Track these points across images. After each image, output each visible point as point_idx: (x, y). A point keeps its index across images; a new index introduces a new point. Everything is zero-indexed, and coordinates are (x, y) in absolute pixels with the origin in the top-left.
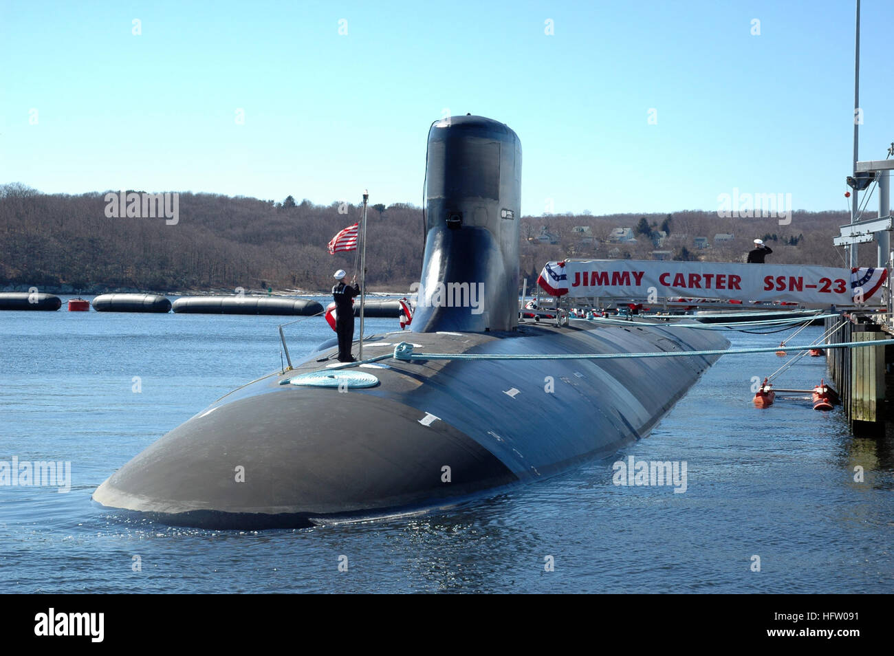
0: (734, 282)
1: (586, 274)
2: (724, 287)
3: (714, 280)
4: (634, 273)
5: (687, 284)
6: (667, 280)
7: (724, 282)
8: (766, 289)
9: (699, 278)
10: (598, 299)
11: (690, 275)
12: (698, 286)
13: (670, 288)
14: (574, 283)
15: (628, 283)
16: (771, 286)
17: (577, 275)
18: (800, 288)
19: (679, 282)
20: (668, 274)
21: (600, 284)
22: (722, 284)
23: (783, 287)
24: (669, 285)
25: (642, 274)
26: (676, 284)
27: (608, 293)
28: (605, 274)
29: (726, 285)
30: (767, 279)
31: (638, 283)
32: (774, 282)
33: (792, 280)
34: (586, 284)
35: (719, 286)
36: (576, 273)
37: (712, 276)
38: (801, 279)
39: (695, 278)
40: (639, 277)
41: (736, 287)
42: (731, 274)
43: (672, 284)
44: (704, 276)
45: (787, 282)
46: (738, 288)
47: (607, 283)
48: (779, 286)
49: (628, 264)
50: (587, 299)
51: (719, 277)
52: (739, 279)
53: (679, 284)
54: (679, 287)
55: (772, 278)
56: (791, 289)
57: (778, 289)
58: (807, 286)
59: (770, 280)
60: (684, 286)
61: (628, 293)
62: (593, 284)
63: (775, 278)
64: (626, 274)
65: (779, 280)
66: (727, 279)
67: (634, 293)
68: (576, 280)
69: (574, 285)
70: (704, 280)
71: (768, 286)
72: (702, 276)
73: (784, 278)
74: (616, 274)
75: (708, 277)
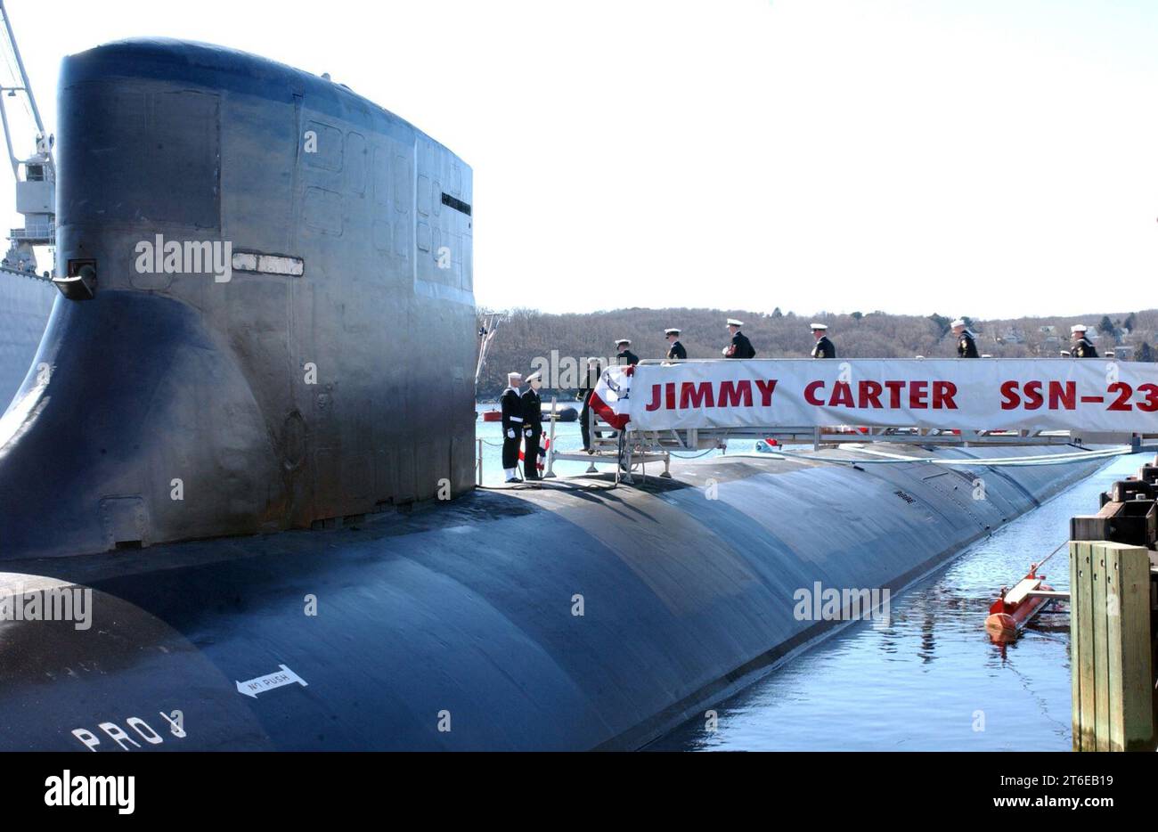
0: (945, 395)
1: (671, 387)
2: (925, 405)
3: (905, 393)
4: (760, 384)
5: (856, 402)
6: (819, 394)
7: (925, 395)
8: (1005, 406)
9: (878, 389)
10: (695, 434)
11: (861, 383)
12: (877, 405)
13: (823, 409)
14: (650, 403)
15: (749, 403)
16: (1014, 402)
17: (656, 389)
18: (1070, 404)
19: (842, 397)
20: (821, 384)
21: (697, 404)
22: (922, 400)
23: (1038, 400)
24: (821, 403)
25: (772, 383)
26: (834, 402)
27: (712, 422)
28: (706, 387)
29: (929, 400)
30: (1007, 388)
31: (767, 402)
32: (1020, 392)
33: (1055, 386)
34: (671, 405)
35: (915, 402)
36: (654, 386)
37: (903, 384)
38: (1072, 385)
39: (870, 390)
40: (768, 389)
41: (947, 404)
42: (937, 380)
43: (827, 402)
44: (888, 384)
45: (1045, 391)
46: (952, 405)
47: (710, 403)
48: (1030, 401)
49: (748, 368)
50: (676, 434)
51: (916, 385)
52: (953, 389)
53: (841, 402)
54: (841, 408)
55: (1015, 384)
56: (1053, 405)
57: (1028, 406)
58: (1085, 399)
59: (1013, 390)
60: (850, 404)
61: (750, 421)
62: (684, 405)
63: (1021, 386)
64: (745, 385)
65: (1029, 389)
66: (930, 390)
67: (760, 421)
68: (654, 401)
69: (650, 408)
70: (887, 392)
71: (1008, 401)
72: (883, 385)
73: (1039, 384)
74: (726, 386)
75: (895, 387)
